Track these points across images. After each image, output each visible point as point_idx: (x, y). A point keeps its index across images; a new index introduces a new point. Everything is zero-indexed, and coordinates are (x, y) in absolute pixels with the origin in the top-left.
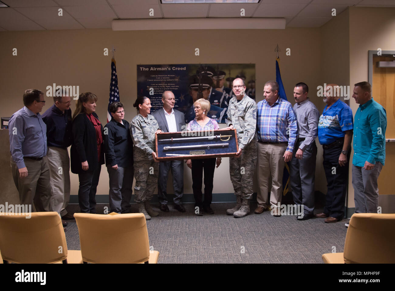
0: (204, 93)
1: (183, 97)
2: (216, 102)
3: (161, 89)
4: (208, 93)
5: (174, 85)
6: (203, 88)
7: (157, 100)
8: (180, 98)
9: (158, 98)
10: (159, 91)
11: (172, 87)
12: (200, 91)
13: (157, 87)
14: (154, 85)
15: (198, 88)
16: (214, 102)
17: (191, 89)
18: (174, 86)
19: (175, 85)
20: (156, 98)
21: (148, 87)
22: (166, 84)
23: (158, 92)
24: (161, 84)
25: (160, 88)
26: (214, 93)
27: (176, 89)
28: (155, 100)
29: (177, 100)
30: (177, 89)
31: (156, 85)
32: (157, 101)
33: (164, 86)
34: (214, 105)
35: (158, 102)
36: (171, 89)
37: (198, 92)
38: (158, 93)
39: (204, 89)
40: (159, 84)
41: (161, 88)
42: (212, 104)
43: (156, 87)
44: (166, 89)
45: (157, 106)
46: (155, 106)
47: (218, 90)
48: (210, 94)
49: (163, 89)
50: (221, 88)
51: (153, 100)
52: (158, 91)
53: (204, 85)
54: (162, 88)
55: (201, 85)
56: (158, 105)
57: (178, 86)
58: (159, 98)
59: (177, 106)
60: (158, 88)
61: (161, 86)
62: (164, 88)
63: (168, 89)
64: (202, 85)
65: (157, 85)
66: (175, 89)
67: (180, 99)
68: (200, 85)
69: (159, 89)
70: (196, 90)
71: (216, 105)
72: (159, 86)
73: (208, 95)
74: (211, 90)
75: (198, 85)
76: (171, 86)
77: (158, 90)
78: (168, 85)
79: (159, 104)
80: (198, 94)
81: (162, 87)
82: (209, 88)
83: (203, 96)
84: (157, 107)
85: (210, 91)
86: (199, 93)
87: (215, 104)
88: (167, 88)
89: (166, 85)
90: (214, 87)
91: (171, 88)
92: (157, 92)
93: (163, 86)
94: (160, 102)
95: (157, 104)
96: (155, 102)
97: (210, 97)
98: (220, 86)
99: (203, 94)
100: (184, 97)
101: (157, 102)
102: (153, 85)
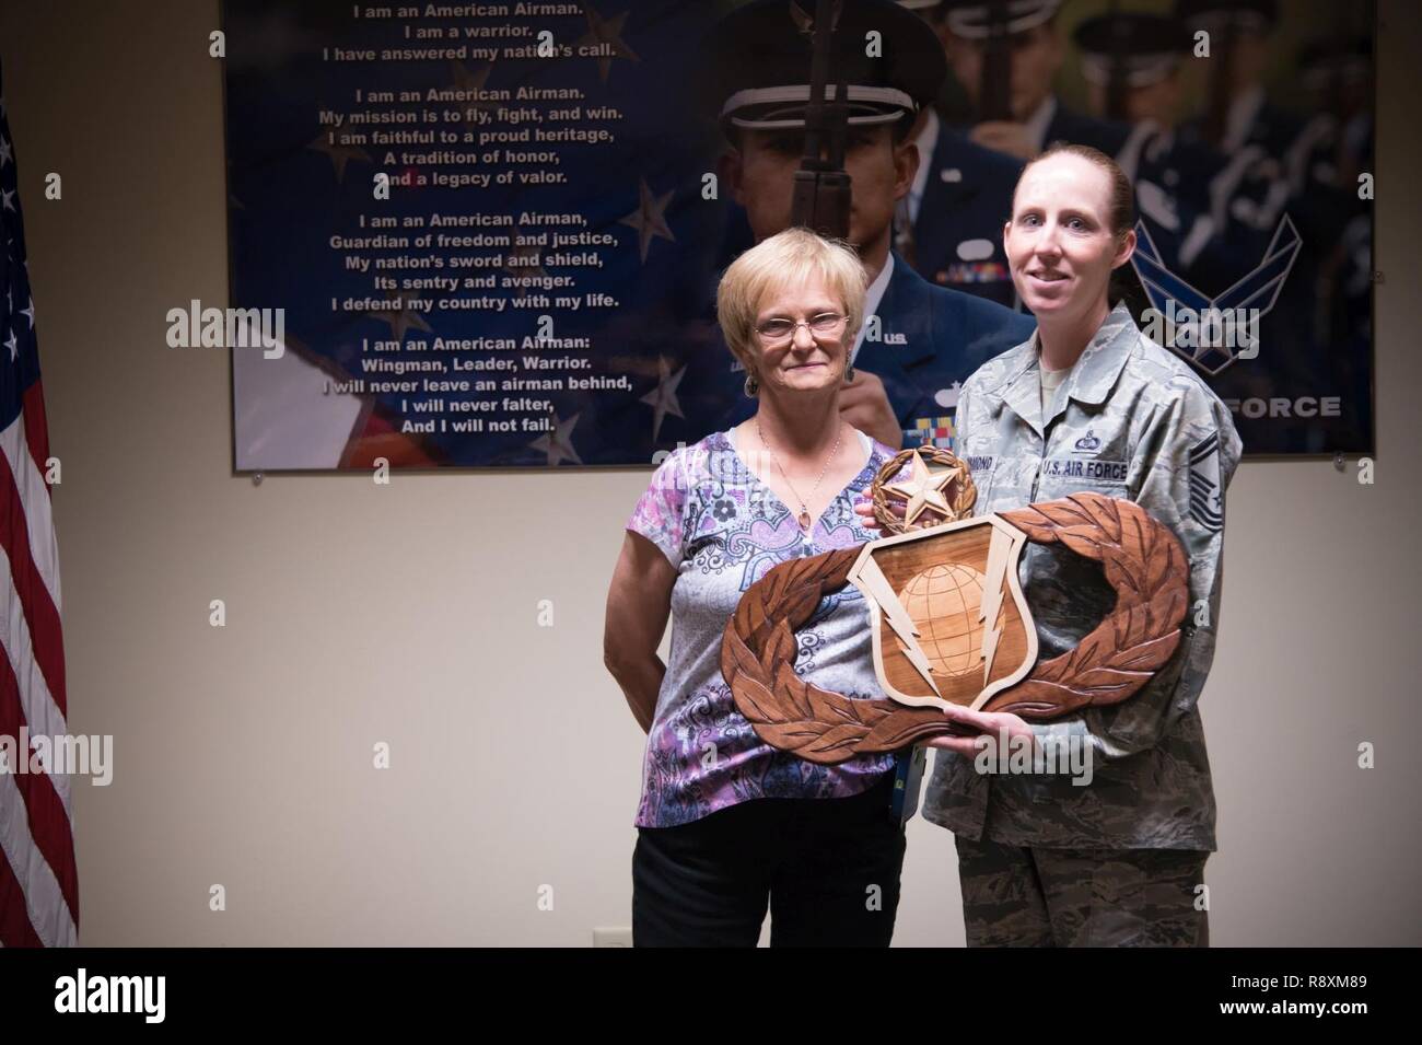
0: (864, 168)
1: (657, 210)
2: (980, 263)
3: (453, 138)
4: (900, 167)
5: (569, 104)
6: (852, 120)
7: (420, 242)
8: (635, 221)
9: (420, 221)
10: (433, 158)
11: (554, 115)
12: (824, 157)
13: (411, 117)
14: (388, 96)
15: (801, 123)
16: (959, 261)
17: (735, 135)
18: (576, 114)
19: (585, 104)
20: (409, 222)
21: (326, 117)
22: (495, 95)
23: (428, 170)
24: (446, 95)
25: (440, 126)
26: (952, 176)
27: (594, 137)
28: (394, 243)
29: (607, 239)
30: (603, 135)
31: (405, 97)
32: (413, 252)
33: (482, 106)
34: (963, 286)
35: (425, 262)
36: (551, 136)
37: (803, 168)
38: (422, 180)
39: (861, 138)
40: (432, 95)
41: (451, 127)
42: (942, 277)
43: (401, 118)
44: (503, 137)
45: (413, 303)
46: (397, 304)
47: (995, 137)
48: (918, 184)
49: (469, 138)
50: (1025, 117)
51: (378, 242)
52: (422, 160)
53: (856, 93)
54: (459, 128)
55: (830, 92)
56: (424, 294)
57: (613, 113)
58: (435, 220)
59: (609, 301)
60: (424, 128)
61: (453, 106)
62: (478, 129)
63: (513, 138)
64: (841, 93)
65: (416, 96)
66: (582, 136)
67: (629, 238)
68: (818, 92)
69: (430, 138)
70: (784, 144)
71: (975, 287)
72: (438, 107)
73: (902, 191)
74: (926, 141)
75: (801, 93)
76: (544, 106)
77: (426, 149)
78: (513, 105)
79: (438, 283)
80: (799, 179)
81: (456, 117)
82: (907, 127)
83: (855, 199)
84: (420, 311)
85: (914, 151)
86: (812, 174)
87: (968, 277)
88: (506, 126)
89: (503, 103)
90: (959, 116)
91: (548, 126)
92: (417, 169)
93: (471, 114)
94: (439, 263)
95: (417, 284)
96: (392, 264)
97: (913, 208)
98: (1018, 104)
99: (848, 180)
100: (672, 215)
101: (415, 263)
102: (373, 97)
